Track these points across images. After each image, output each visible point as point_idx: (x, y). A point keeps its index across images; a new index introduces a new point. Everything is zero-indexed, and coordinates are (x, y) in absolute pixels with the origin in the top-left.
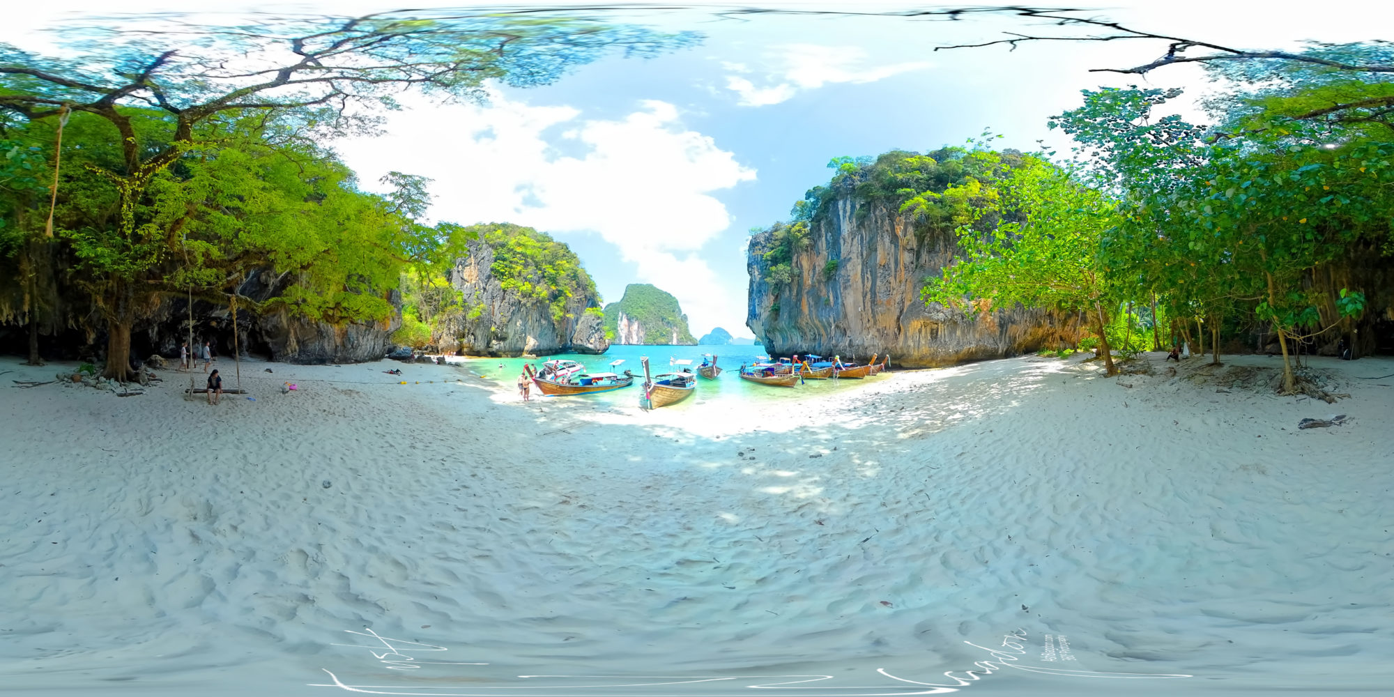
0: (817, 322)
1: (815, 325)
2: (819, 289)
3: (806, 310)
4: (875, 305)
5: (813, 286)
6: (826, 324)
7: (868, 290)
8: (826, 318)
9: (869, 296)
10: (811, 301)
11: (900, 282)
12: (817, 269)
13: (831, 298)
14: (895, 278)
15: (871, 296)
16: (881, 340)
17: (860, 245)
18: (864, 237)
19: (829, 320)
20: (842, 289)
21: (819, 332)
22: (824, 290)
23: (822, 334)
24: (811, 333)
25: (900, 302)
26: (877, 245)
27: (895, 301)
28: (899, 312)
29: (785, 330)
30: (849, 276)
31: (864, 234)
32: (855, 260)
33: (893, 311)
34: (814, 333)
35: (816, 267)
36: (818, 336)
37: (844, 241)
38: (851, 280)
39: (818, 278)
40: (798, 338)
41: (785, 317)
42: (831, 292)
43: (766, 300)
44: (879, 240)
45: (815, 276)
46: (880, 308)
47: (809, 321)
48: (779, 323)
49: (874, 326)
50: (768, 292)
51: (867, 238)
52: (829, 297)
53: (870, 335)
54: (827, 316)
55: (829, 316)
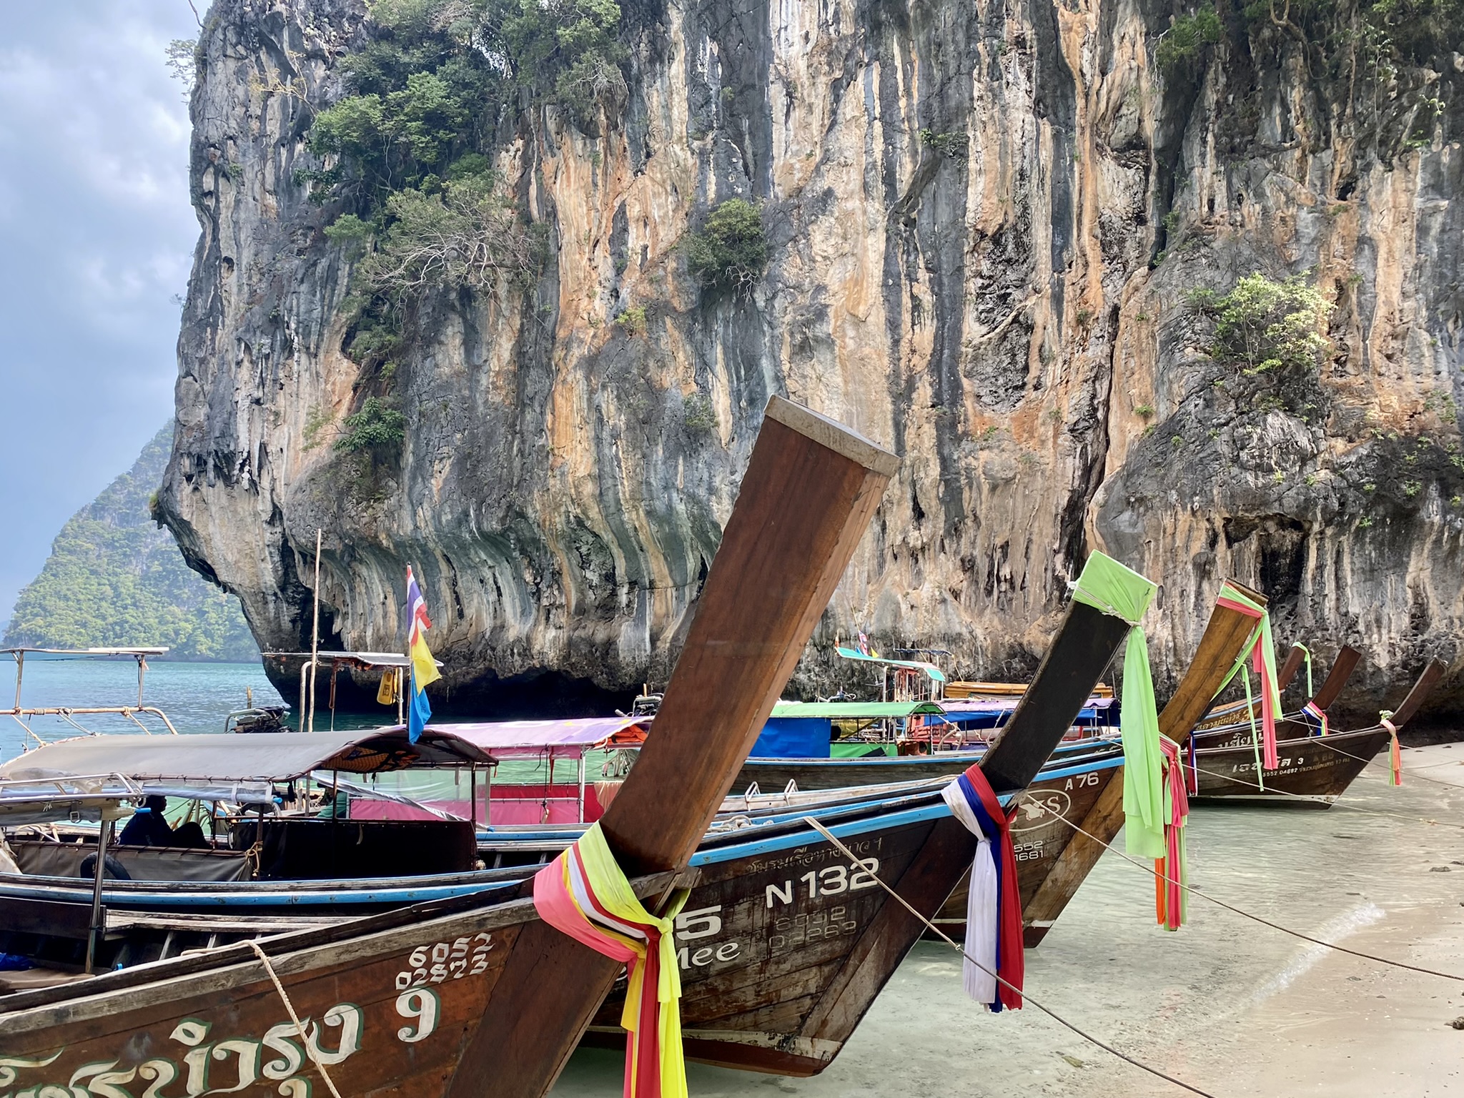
0: (633, 518)
1: (617, 527)
2: (650, 349)
3: (577, 455)
4: (958, 439)
5: (617, 330)
6: (686, 527)
7: (920, 363)
8: (691, 497)
9: (924, 393)
10: (610, 408)
11: (1081, 320)
12: (635, 239)
13: (721, 402)
14: (1057, 299)
15: (938, 394)
16: (981, 613)
17: (877, 124)
18: (900, 76)
19: (709, 511)
20: (784, 355)
21: (638, 571)
22: (681, 356)
23: (651, 582)
24: (589, 574)
25: (1082, 424)
26: (965, 127)
27: (1057, 416)
28: (1078, 473)
29: (425, 550)
30: (821, 288)
31: (898, 62)
32: (850, 205)
33: (1050, 466)
34: (610, 577)
35: (633, 229)
36: (625, 589)
37: (789, 95)
38: (831, 312)
39: (645, 288)
40: (506, 599)
41: (436, 483)
42: (720, 368)
43: (306, 377)
44: (981, 98)
45: (632, 277)
46: (984, 455)
47: (594, 512)
48: (390, 514)
49: (947, 542)
50: (321, 334)
51: (915, 83)
52: (705, 390)
53: (928, 588)
54: (703, 492)
55: (712, 491)
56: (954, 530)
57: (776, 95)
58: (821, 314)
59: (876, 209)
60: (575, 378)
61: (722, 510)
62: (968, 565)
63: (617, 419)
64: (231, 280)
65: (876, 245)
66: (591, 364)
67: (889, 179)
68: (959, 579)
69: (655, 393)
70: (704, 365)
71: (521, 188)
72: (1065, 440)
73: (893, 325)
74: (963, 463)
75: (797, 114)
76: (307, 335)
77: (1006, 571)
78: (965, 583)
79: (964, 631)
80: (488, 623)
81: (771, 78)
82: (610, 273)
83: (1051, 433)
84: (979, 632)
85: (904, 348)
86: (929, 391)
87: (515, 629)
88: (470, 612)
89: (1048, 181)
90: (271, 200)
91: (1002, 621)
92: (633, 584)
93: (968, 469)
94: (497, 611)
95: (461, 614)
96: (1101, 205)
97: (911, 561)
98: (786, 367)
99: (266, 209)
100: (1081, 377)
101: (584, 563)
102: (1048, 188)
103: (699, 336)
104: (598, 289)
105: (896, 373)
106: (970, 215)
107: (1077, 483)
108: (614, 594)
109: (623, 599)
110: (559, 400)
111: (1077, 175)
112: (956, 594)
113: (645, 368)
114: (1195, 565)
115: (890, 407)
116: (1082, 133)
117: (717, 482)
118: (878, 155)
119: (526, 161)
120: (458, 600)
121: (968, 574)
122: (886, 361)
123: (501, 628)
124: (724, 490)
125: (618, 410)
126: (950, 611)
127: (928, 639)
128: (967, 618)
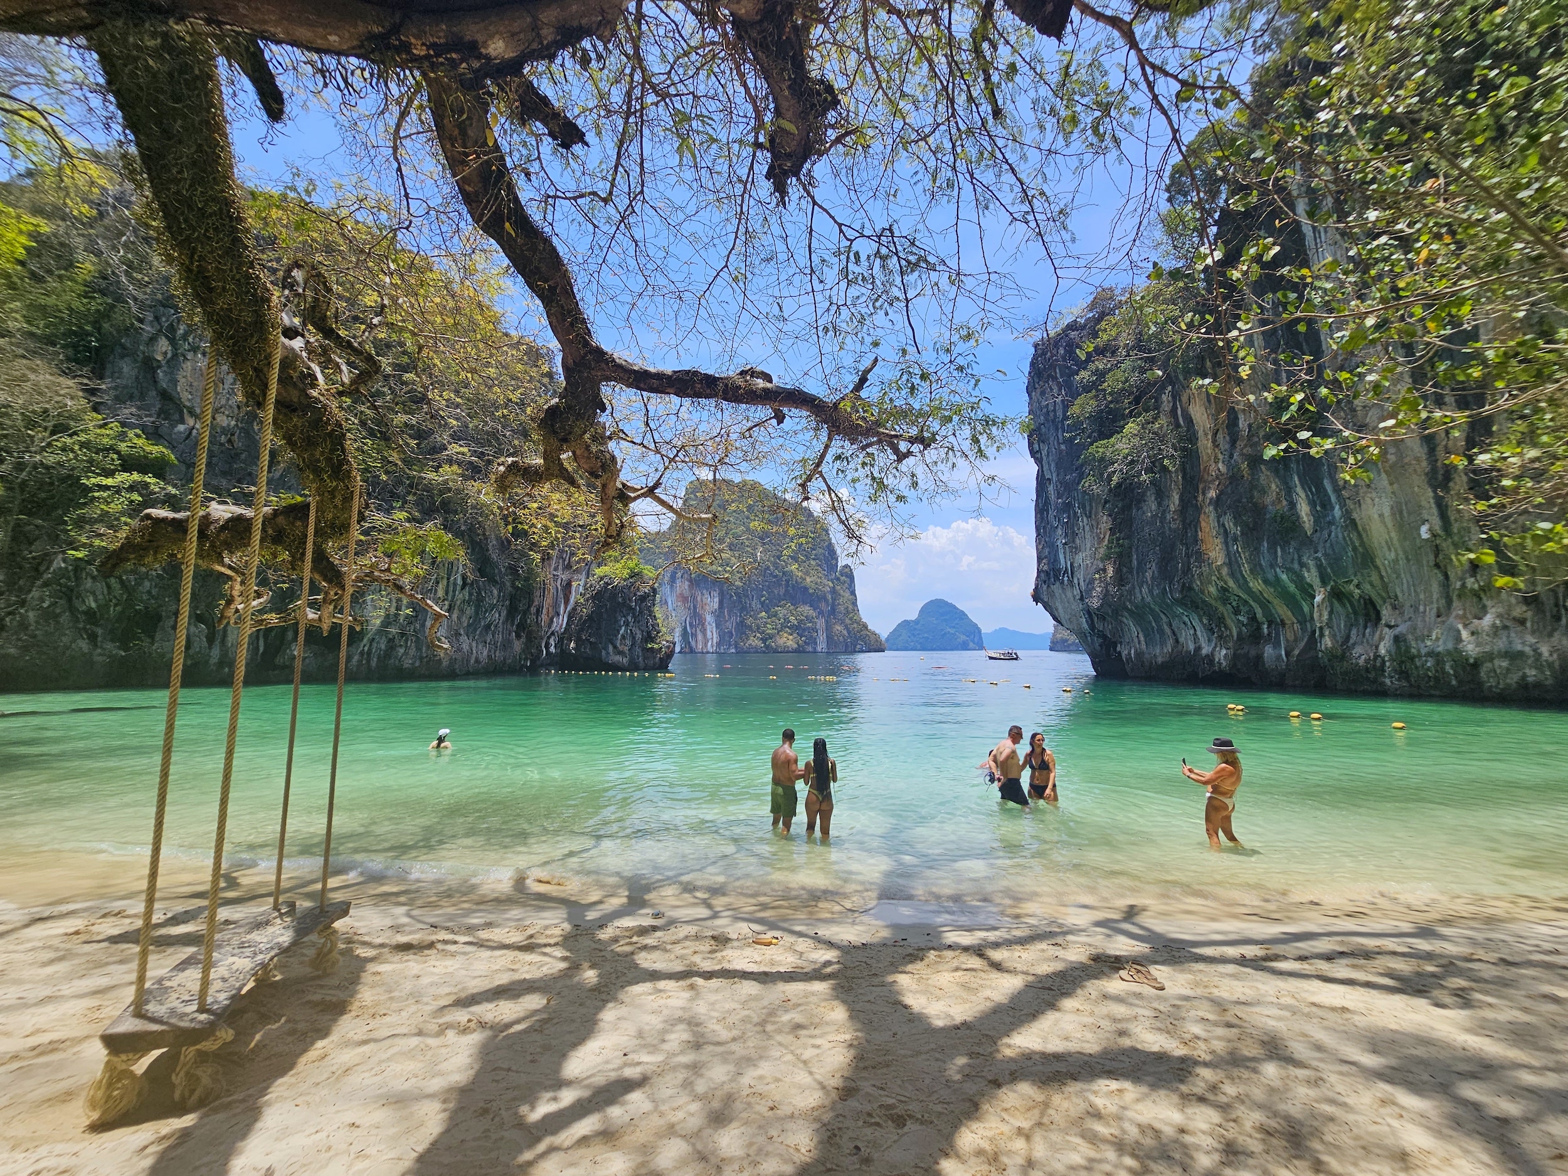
0: (1256, 585)
1: (1249, 591)
2: (1254, 486)
3: (1216, 553)
5: (1234, 478)
6: (1292, 588)
8: (1289, 570)
10: (1230, 524)
12: (1243, 424)
13: (1303, 509)
15: (1473, 480)
16: (1550, 635)
19: (1303, 578)
21: (1271, 614)
22: (1273, 486)
23: (1282, 621)
24: (1241, 618)
29: (1152, 611)
34: (1253, 618)
35: (1241, 417)
36: (1265, 626)
39: (1248, 450)
40: (1199, 633)
41: (1148, 575)
42: (1299, 489)
43: (1087, 528)
45: (1240, 444)
47: (1231, 583)
48: (1131, 592)
52: (1292, 505)
53: (1488, 620)
54: (1296, 566)
55: (1302, 565)
60: (1210, 509)
61: (1311, 576)
62: (1531, 600)
63: (1235, 530)
64: (1051, 488)
66: (1217, 502)
68: (1522, 611)
69: (1259, 510)
70: (1289, 490)
71: (1174, 411)
76: (1084, 508)
78: (1529, 614)
79: (1527, 649)
80: (1191, 647)
82: (1227, 446)
84: (1545, 650)
85: (1440, 452)
86: (1465, 479)
87: (1206, 650)
88: (1182, 640)
90: (1063, 447)
92: (1272, 622)
94: (1196, 638)
95: (1177, 641)
97: (1475, 599)
99: (1061, 451)
101: (1237, 612)
103: (1282, 472)
104: (1220, 457)
105: (1434, 470)
108: (1259, 628)
109: (1265, 631)
110: (1203, 524)
112: (1522, 622)
113: (1252, 497)
115: (1431, 494)
117: (1305, 559)
119: (1174, 397)
120: (1174, 633)
121: (1532, 606)
122: (1424, 464)
123: (1198, 649)
124: (1311, 563)
125: (1235, 525)
126: (1513, 635)
127: (1490, 657)
128: (1531, 639)
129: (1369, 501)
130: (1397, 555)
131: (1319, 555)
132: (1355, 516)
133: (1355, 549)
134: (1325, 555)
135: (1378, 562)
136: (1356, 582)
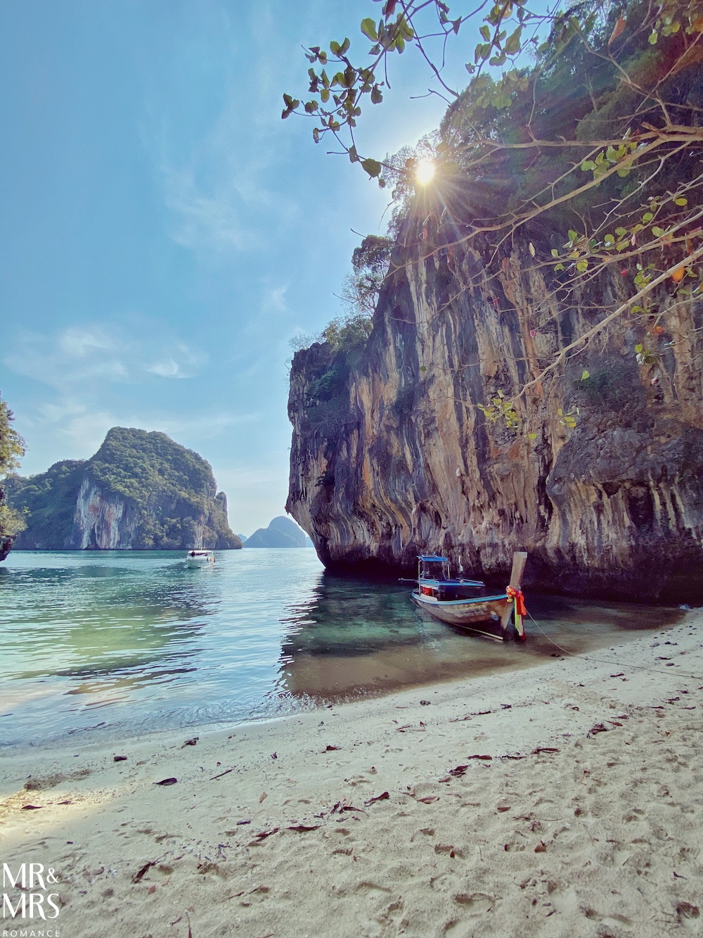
0: (387, 502)
1: (385, 506)
2: (388, 443)
3: (370, 482)
4: (486, 461)
5: (379, 438)
6: (404, 505)
7: (470, 432)
8: (401, 494)
9: (472, 444)
10: (375, 465)
13: (408, 457)
15: (477, 444)
16: (509, 534)
17: (446, 347)
18: (452, 326)
19: (407, 497)
20: (422, 438)
21: (396, 520)
23: (401, 525)
24: (383, 523)
25: (540, 447)
26: (475, 338)
27: (528, 445)
28: (542, 469)
29: (343, 518)
30: (433, 411)
31: (452, 322)
32: (440, 379)
33: (526, 468)
34: (388, 524)
36: (394, 528)
37: (423, 345)
38: (437, 419)
40: (365, 532)
41: (341, 495)
42: (406, 445)
44: (478, 325)
46: (496, 466)
47: (376, 501)
48: (331, 507)
49: (491, 504)
50: (318, 453)
51: (457, 327)
52: (404, 455)
53: (485, 524)
54: (404, 491)
55: (406, 490)
56: (493, 498)
57: (419, 347)
58: (433, 420)
59: (449, 378)
60: (367, 456)
61: (411, 498)
62: (502, 513)
63: (377, 469)
64: (299, 442)
65: (451, 391)
66: (370, 451)
67: (452, 365)
68: (497, 519)
70: (403, 446)
71: (356, 397)
72: (533, 455)
73: (460, 419)
74: (488, 471)
75: (426, 350)
77: (517, 515)
78: (501, 521)
79: (500, 542)
80: (362, 541)
81: (417, 341)
82: (378, 420)
83: (526, 453)
84: (506, 543)
85: (465, 427)
86: (474, 443)
87: (367, 543)
88: (357, 537)
89: (511, 349)
91: (518, 537)
92: (396, 525)
93: (490, 472)
94: (363, 535)
95: (355, 537)
96: (536, 353)
97: (479, 512)
98: (423, 442)
99: (305, 418)
100: (536, 427)
101: (381, 519)
102: (511, 351)
103: (400, 436)
105: (462, 438)
106: (481, 371)
107: (542, 473)
108: (391, 529)
109: (394, 531)
110: (365, 464)
111: (523, 343)
113: (386, 449)
114: (595, 507)
115: (460, 451)
116: (523, 325)
117: (408, 487)
118: (447, 358)
119: (356, 390)
120: (354, 532)
121: (502, 517)
122: (458, 434)
123: (364, 542)
124: (411, 489)
125: (378, 466)
126: (494, 533)
127: (483, 546)
128: (501, 536)
129: (434, 453)
130: (447, 486)
131: (414, 485)
132: (429, 462)
133: (429, 482)
134: (417, 485)
135: (440, 490)
136: (430, 501)
